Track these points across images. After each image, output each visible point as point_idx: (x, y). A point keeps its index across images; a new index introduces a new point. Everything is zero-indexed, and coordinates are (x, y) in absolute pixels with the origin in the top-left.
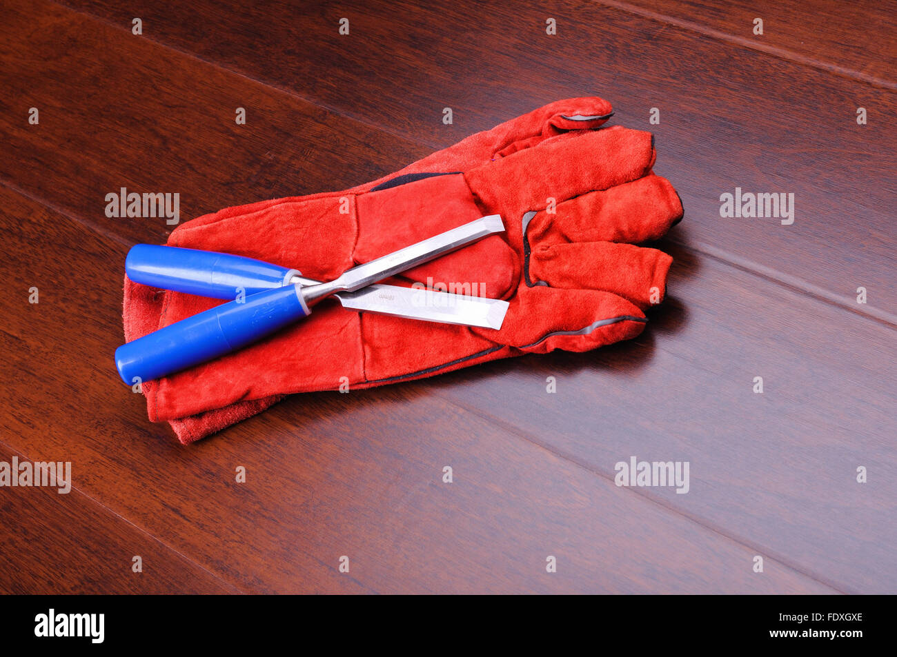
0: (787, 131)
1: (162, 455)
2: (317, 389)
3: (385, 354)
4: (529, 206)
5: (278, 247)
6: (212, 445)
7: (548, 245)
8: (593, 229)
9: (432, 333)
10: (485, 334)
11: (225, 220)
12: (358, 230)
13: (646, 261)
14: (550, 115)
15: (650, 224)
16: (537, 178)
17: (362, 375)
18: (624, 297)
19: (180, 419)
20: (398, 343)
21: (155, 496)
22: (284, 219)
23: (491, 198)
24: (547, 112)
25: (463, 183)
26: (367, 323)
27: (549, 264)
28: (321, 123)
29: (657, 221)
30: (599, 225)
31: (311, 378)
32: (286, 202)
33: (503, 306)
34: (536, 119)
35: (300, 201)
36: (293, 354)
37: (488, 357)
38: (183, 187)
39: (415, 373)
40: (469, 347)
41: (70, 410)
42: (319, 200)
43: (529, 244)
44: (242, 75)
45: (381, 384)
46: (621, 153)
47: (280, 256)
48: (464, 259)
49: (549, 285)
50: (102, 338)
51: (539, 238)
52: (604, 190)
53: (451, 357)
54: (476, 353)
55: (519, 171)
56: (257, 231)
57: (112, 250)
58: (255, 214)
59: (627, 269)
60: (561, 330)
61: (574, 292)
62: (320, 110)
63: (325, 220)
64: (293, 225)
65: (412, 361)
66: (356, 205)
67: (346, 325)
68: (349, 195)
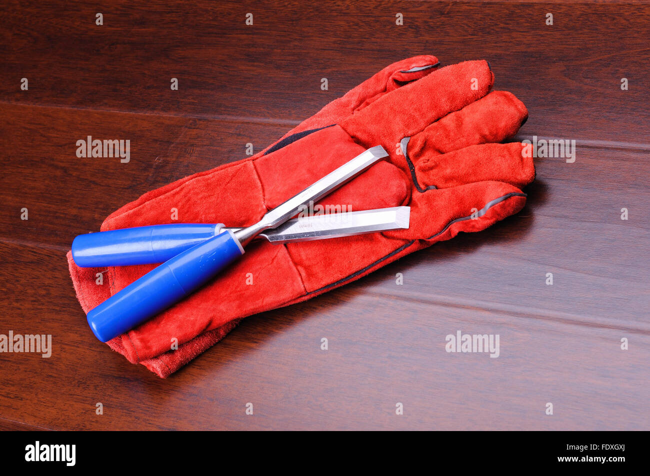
0: (579, 49)
1: (145, 392)
2: (267, 308)
3: (316, 269)
4: (403, 134)
5: (198, 213)
6: (187, 374)
7: (427, 158)
8: (461, 139)
9: (351, 245)
10: (397, 234)
11: (146, 203)
12: (262, 186)
13: (513, 151)
14: (390, 74)
15: (506, 126)
16: (403, 112)
17: (303, 288)
18: (503, 181)
19: (156, 357)
20: (325, 258)
21: (150, 424)
22: (197, 191)
23: (368, 136)
24: (386, 73)
25: (342, 131)
26: (293, 250)
27: (432, 172)
28: (194, 128)
29: (510, 122)
30: (465, 134)
31: (261, 300)
32: (196, 177)
33: (405, 210)
34: (378, 80)
35: (207, 174)
36: (237, 287)
37: (404, 252)
38: (93, 198)
39: (346, 278)
40: (385, 248)
41: (51, 379)
42: (223, 170)
43: (411, 161)
44: (115, 111)
45: (320, 293)
46: (467, 79)
48: (361, 184)
49: (437, 187)
50: (61, 320)
51: (418, 155)
52: (459, 110)
53: (374, 258)
54: (393, 252)
55: (386, 110)
57: (48, 256)
58: (172, 192)
59: (499, 160)
60: (459, 217)
61: (462, 187)
62: (190, 119)
63: (233, 185)
64: (206, 194)
65: (341, 269)
66: (255, 168)
67: (276, 256)
68: (247, 162)
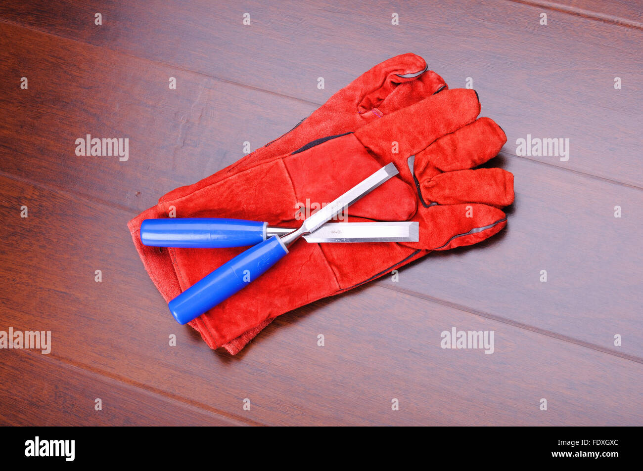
3: (347, 269)
4: (409, 154)
5: (240, 203)
7: (429, 177)
8: (457, 163)
9: (373, 249)
10: (409, 245)
11: (196, 192)
12: (293, 183)
16: (409, 133)
17: (338, 287)
18: (491, 205)
20: (352, 260)
21: (228, 393)
22: (238, 184)
23: (380, 149)
25: (357, 142)
27: (435, 190)
30: (460, 160)
31: (305, 296)
33: (415, 225)
36: (284, 280)
40: (401, 255)
42: (259, 167)
43: (417, 179)
45: (351, 289)
46: (461, 109)
47: (243, 209)
49: (439, 204)
51: (422, 174)
52: (454, 133)
54: (406, 258)
56: (222, 195)
58: (218, 184)
60: (458, 234)
63: (267, 179)
64: (246, 187)
65: (367, 271)
66: (286, 167)
67: (312, 254)
68: (278, 160)
